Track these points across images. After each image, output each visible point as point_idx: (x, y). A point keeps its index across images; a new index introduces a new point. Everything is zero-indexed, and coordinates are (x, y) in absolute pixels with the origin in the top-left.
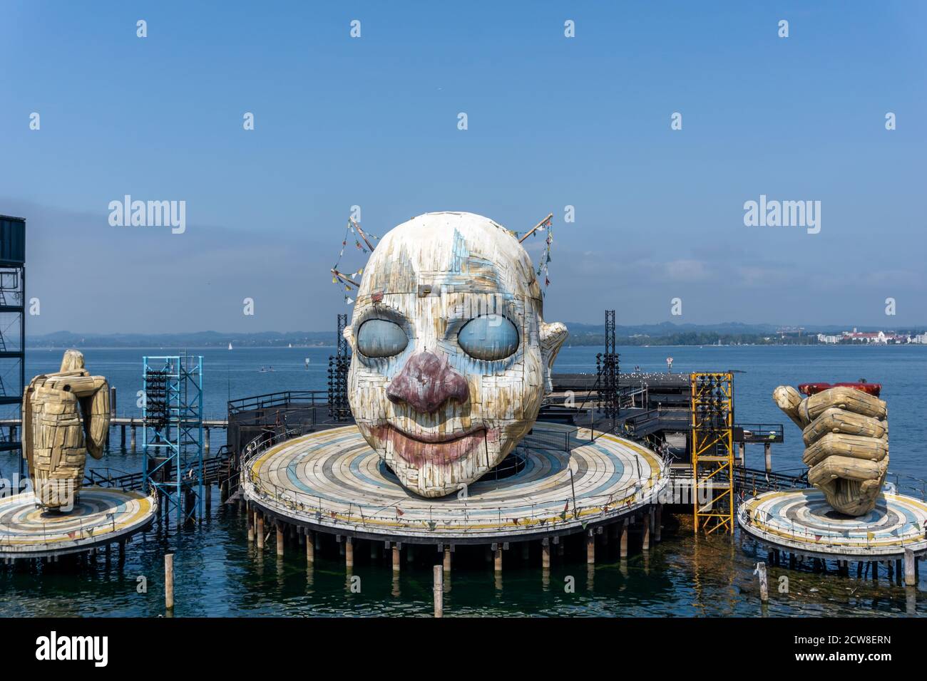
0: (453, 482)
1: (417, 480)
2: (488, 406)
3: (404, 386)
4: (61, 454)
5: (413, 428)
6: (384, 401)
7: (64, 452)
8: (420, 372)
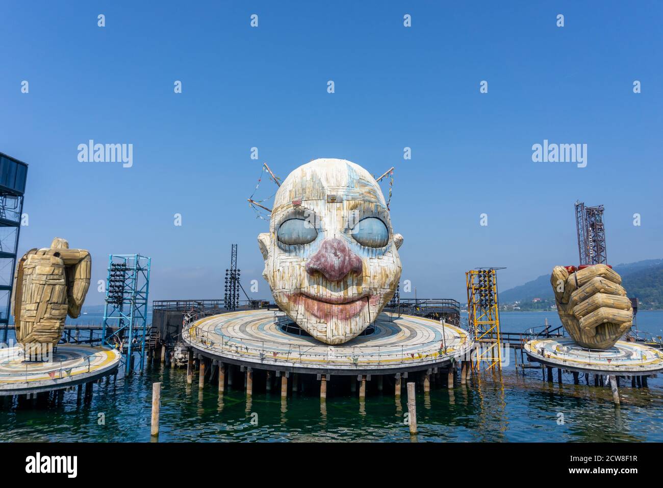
0: (351, 333)
1: (326, 331)
2: (374, 279)
3: (323, 260)
4: (47, 308)
5: (325, 293)
6: (300, 275)
7: (49, 306)
8: (336, 250)
